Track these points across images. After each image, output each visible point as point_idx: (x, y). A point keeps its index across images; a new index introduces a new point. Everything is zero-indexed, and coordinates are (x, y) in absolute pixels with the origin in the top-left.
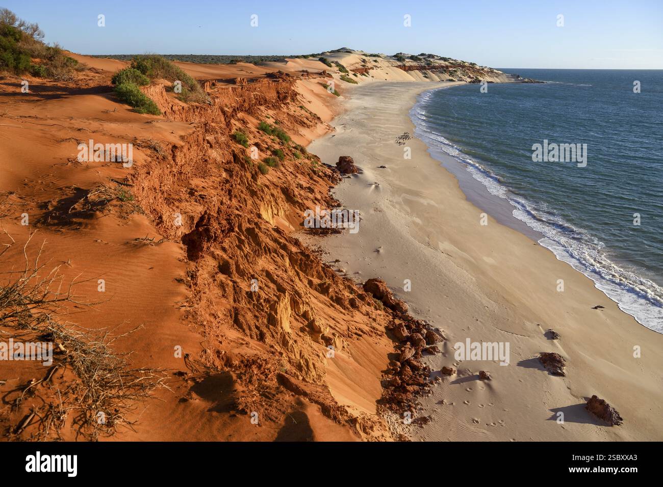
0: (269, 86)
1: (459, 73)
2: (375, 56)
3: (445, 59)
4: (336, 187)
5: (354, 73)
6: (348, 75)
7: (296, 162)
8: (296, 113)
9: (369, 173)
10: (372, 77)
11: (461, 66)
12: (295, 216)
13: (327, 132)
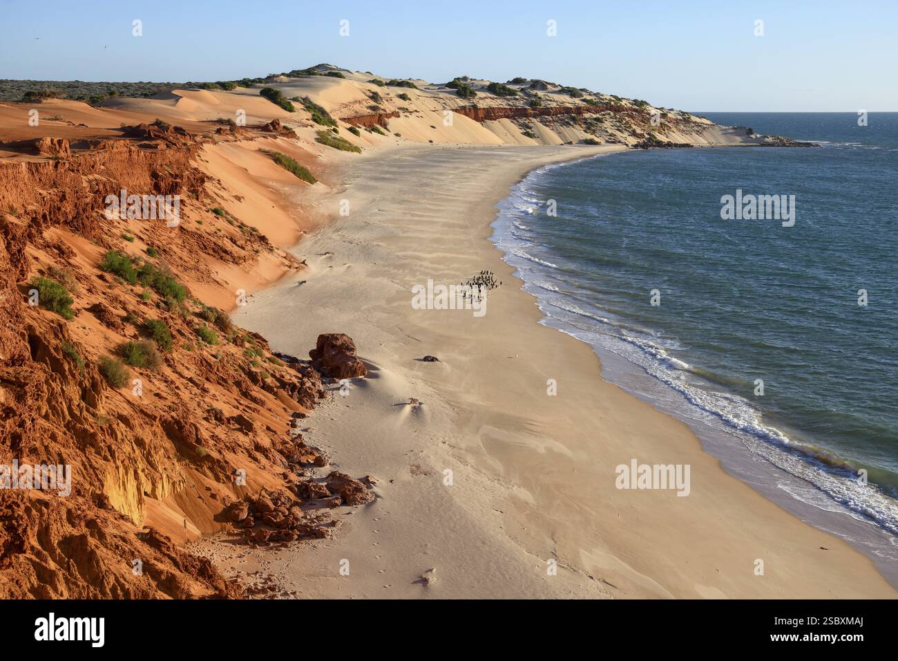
0: (130, 159)
1: (607, 125)
2: (401, 84)
3: (572, 92)
4: (311, 413)
5: (349, 126)
6: (335, 130)
7: (205, 353)
8: (203, 228)
10: (397, 135)
11: (611, 108)
12: (200, 497)
13: (284, 274)
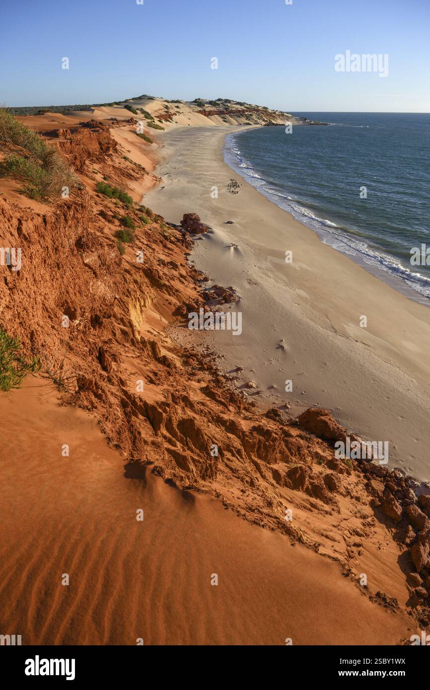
0: (90, 137)
1: (254, 117)
2: (176, 102)
3: (241, 104)
4: (192, 253)
5: (158, 119)
6: (153, 121)
7: (146, 228)
8: (121, 165)
9: (221, 233)
10: (176, 122)
11: (255, 110)
12: (164, 305)
13: (155, 184)
